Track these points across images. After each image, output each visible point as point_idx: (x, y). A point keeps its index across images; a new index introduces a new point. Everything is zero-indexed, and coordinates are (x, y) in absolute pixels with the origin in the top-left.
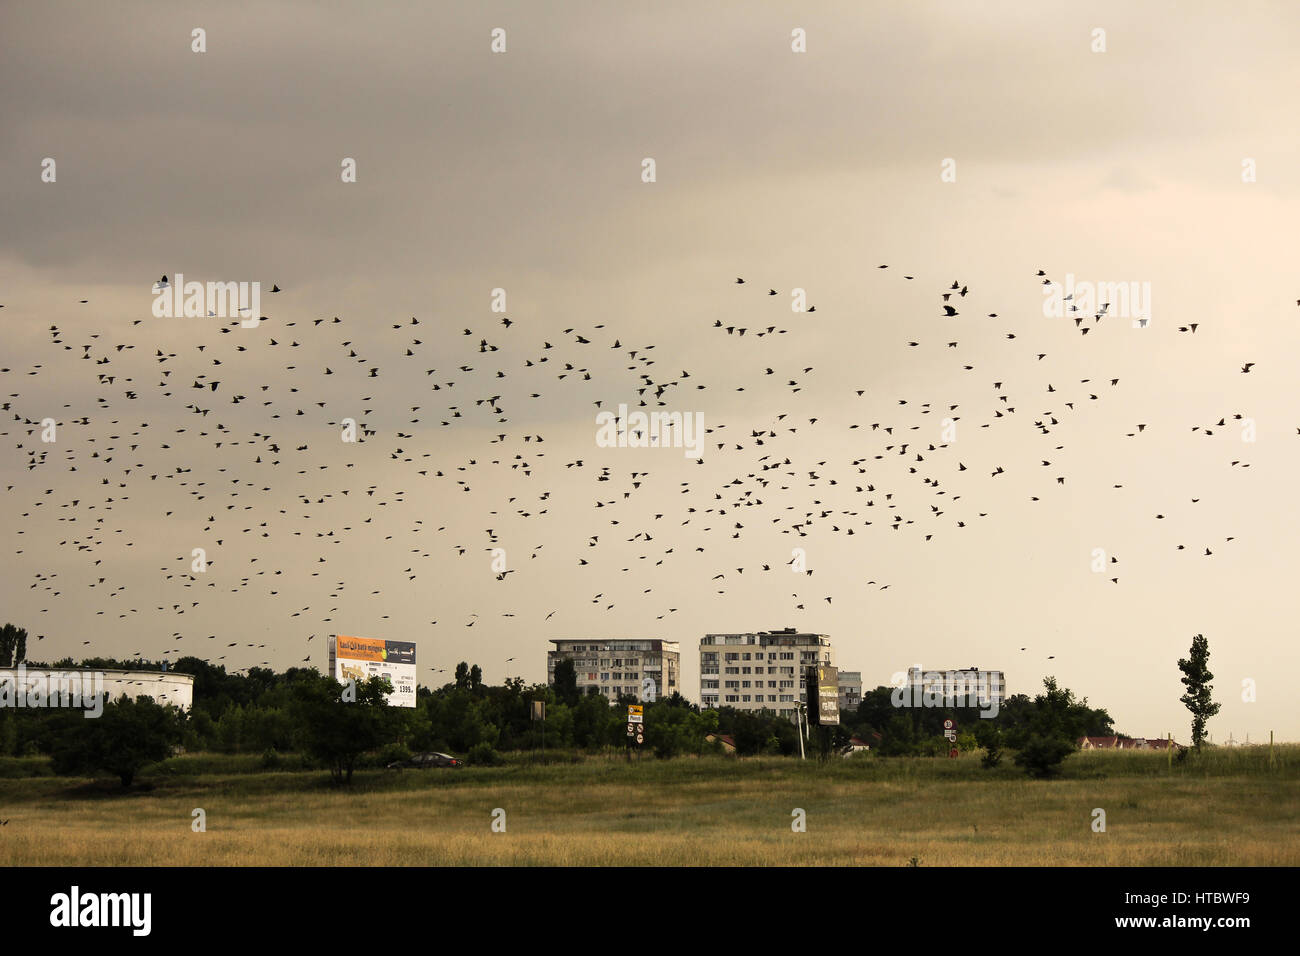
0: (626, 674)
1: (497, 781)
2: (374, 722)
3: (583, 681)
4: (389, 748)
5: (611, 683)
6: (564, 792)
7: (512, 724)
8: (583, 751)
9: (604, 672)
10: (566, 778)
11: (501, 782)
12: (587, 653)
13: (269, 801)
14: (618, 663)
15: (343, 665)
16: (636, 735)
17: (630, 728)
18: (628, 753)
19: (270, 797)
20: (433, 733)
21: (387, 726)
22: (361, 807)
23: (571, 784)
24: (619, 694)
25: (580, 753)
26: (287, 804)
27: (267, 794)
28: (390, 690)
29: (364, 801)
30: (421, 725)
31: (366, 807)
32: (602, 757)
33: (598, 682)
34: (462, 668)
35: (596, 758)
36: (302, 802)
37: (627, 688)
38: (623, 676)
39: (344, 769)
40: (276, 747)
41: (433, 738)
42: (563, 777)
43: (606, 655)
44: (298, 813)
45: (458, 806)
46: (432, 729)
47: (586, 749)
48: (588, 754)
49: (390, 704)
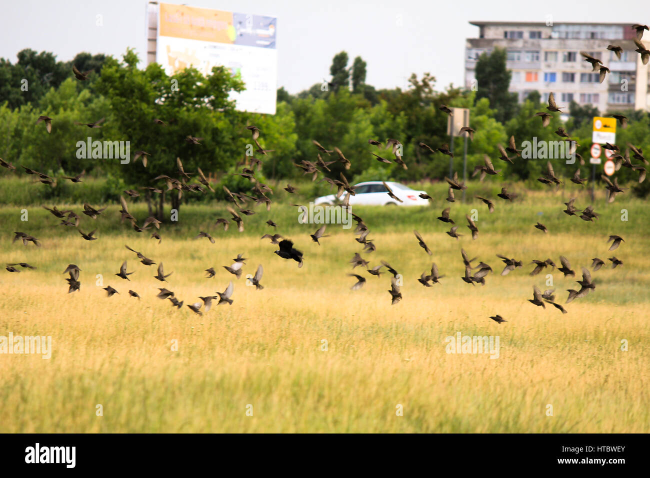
0: (583, 75)
1: (396, 225)
2: (215, 132)
3: (518, 85)
4: (234, 172)
5: (559, 88)
6: (495, 244)
7: (418, 143)
8: (521, 184)
9: (549, 71)
10: (499, 224)
11: (400, 226)
12: (526, 42)
13: (55, 246)
14: (570, 57)
15: (169, 49)
16: (603, 163)
17: (595, 152)
18: (590, 190)
19: (56, 240)
20: (299, 153)
21: (233, 139)
22: (193, 257)
23: (507, 232)
24: (573, 104)
25: (518, 187)
26: (80, 252)
27: (50, 237)
28: (238, 87)
29: (196, 251)
30: (283, 140)
31: (200, 258)
32: (550, 194)
33: (540, 86)
34: (340, 60)
35: (541, 194)
36: (104, 250)
37: (583, 95)
38: (577, 77)
39: (167, 201)
40: (66, 170)
41: (299, 160)
42: (493, 222)
43: (553, 45)
44: (98, 264)
45: (337, 260)
46: (298, 146)
47: (527, 181)
48: (530, 189)
49: (240, 107)
